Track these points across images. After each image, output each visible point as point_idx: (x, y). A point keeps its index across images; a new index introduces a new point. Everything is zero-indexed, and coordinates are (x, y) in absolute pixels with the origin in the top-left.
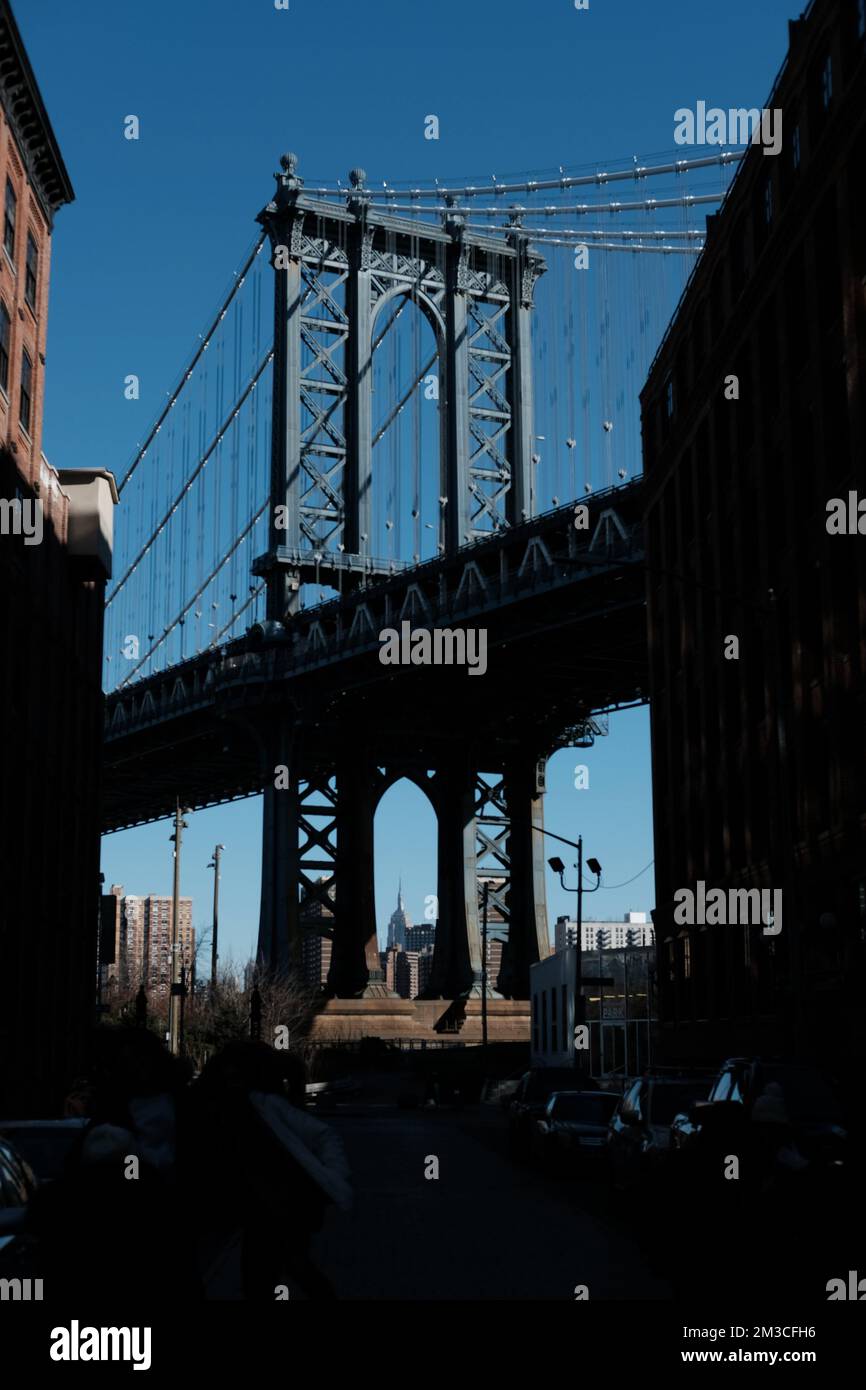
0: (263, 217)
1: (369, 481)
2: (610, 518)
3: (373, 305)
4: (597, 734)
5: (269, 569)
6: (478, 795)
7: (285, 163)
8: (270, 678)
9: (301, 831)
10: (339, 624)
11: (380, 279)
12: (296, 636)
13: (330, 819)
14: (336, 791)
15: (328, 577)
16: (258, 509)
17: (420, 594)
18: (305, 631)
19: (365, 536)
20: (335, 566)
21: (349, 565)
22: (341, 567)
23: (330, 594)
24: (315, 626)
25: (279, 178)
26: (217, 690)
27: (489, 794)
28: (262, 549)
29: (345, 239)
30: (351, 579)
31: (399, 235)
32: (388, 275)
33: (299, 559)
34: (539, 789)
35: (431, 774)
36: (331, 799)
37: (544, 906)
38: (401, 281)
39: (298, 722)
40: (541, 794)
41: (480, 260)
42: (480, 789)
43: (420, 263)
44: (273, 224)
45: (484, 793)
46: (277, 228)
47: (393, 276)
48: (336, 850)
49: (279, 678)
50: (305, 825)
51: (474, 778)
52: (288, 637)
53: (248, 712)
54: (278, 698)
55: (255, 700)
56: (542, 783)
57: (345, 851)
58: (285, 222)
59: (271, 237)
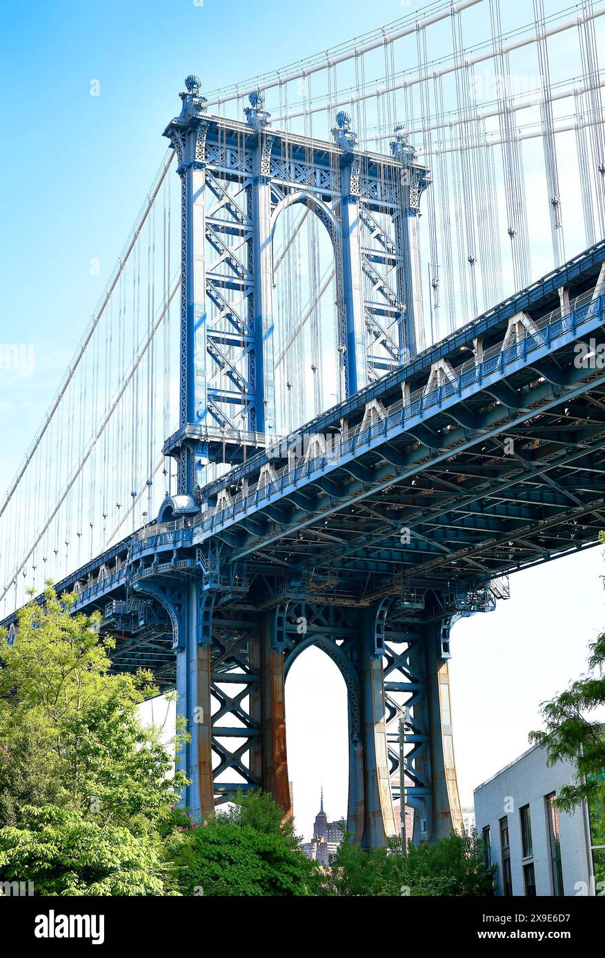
2: (520, 322)
3: (273, 210)
4: (498, 598)
5: (180, 447)
6: (385, 663)
8: (179, 545)
9: (213, 699)
11: (280, 187)
12: (204, 507)
13: (243, 687)
18: (213, 500)
20: (242, 443)
21: (255, 442)
22: (247, 444)
24: (223, 494)
25: (183, 96)
26: (131, 562)
27: (394, 662)
29: (244, 150)
31: (295, 147)
33: (207, 436)
34: (444, 655)
36: (244, 667)
37: (454, 770)
38: (298, 189)
39: (206, 587)
40: (447, 659)
42: (386, 656)
43: (315, 173)
44: (178, 135)
45: (391, 661)
46: (183, 140)
47: (290, 184)
48: (248, 717)
49: (188, 545)
50: (217, 693)
51: (380, 645)
52: (197, 509)
53: (158, 581)
54: (187, 563)
55: (165, 568)
56: (447, 649)
57: (257, 718)
58: (189, 134)
59: (178, 149)
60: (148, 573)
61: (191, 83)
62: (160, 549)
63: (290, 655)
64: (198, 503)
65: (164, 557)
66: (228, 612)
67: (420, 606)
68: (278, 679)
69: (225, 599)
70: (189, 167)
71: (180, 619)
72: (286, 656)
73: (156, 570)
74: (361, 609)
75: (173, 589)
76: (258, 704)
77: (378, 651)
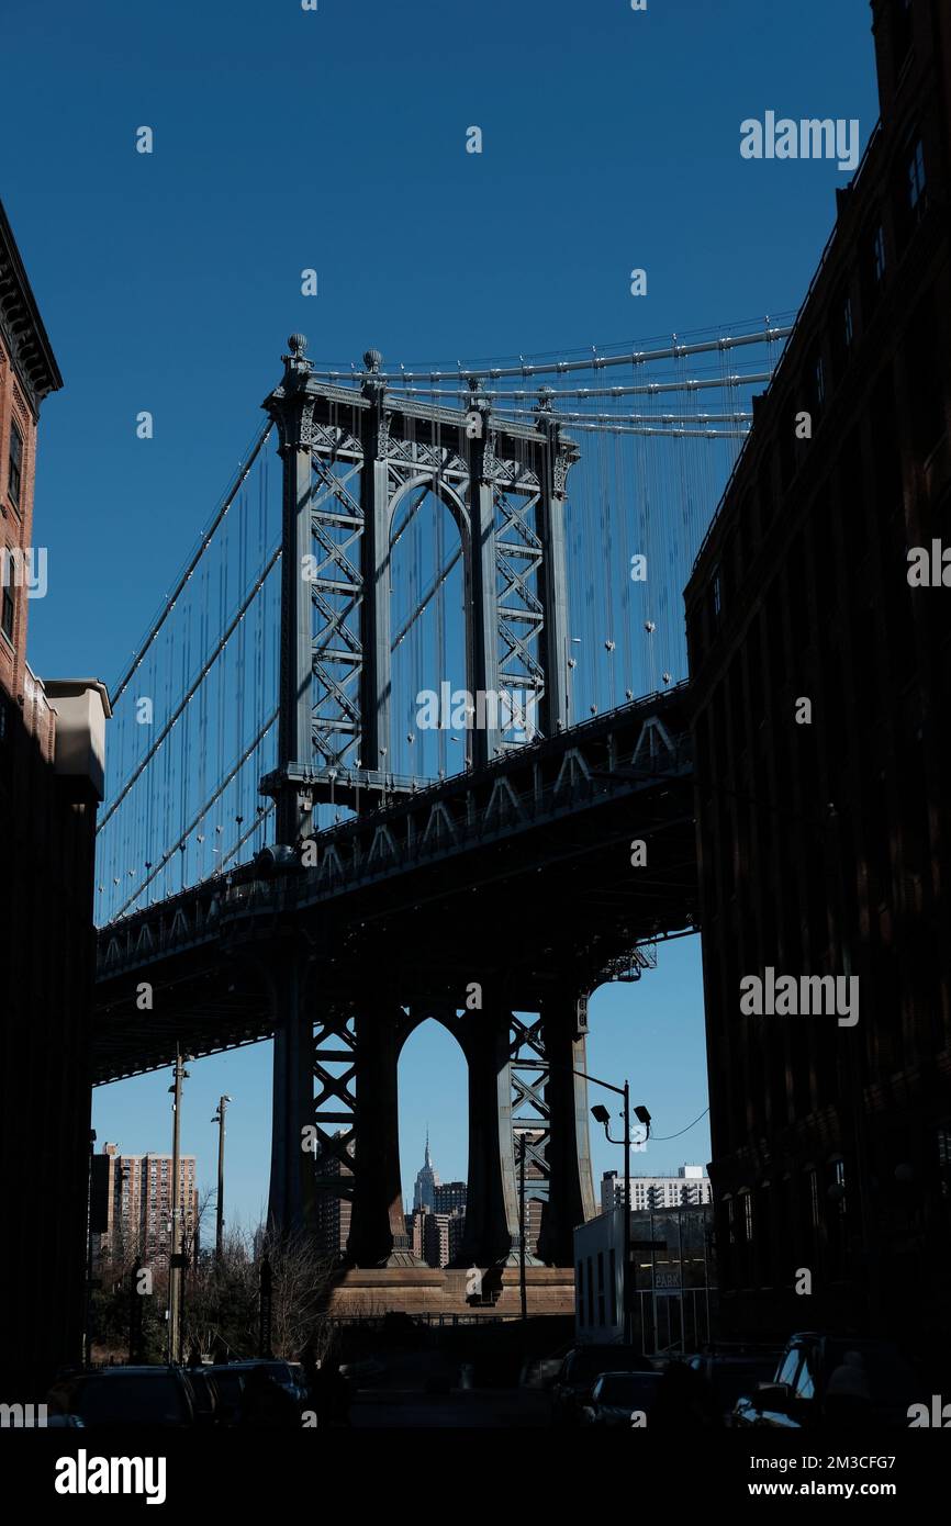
0: (270, 403)
1: (388, 689)
2: (654, 727)
3: (390, 497)
4: (644, 967)
5: (279, 788)
6: (513, 1036)
7: (294, 344)
8: (281, 908)
9: (316, 1081)
10: (356, 847)
11: (399, 469)
13: (349, 1066)
14: (355, 1034)
15: (344, 796)
16: (266, 721)
17: (445, 813)
19: (385, 750)
20: (352, 784)
21: (367, 783)
22: (359, 785)
23: (346, 814)
24: (330, 850)
25: (287, 361)
26: (222, 922)
27: (525, 1036)
28: (271, 766)
29: (360, 426)
30: (369, 798)
31: (418, 421)
32: (407, 464)
33: (311, 776)
34: (581, 1029)
35: (461, 1013)
36: (349, 1042)
37: (589, 1160)
38: (421, 471)
39: (312, 958)
40: (583, 1034)
41: (507, 447)
42: (515, 1029)
43: (441, 451)
44: (280, 411)
45: (520, 1034)
46: (286, 417)
47: (412, 465)
48: (355, 1101)
49: (290, 908)
50: (320, 1073)
51: (508, 1018)
53: (256, 947)
54: (289, 930)
55: (263, 933)
56: (584, 1022)
57: (366, 1101)
59: (279, 425)
60: (244, 938)
61: (296, 344)
63: (405, 1028)
65: (263, 921)
70: (293, 449)
72: (400, 1029)
73: (253, 935)
76: (366, 1085)
77: (503, 1025)
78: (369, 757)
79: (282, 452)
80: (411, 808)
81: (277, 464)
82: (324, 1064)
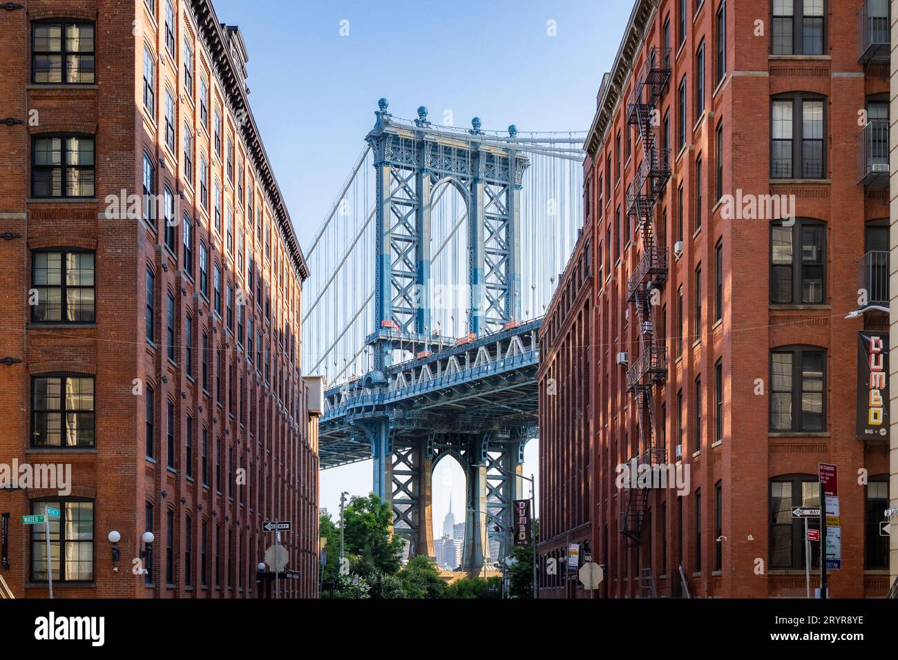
0: (369, 137)
3: (431, 190)
5: (378, 344)
6: (488, 464)
8: (377, 403)
9: (393, 484)
10: (413, 375)
11: (436, 174)
12: (390, 380)
13: (409, 477)
14: (412, 462)
15: (407, 346)
17: (455, 362)
18: (395, 376)
19: (427, 327)
20: (411, 341)
21: (418, 340)
22: (413, 341)
23: (410, 356)
24: (400, 375)
25: (377, 113)
26: (348, 408)
27: (493, 463)
28: (371, 330)
29: (415, 150)
30: (420, 347)
31: (446, 148)
32: (440, 171)
33: (391, 337)
34: (520, 461)
35: (462, 452)
36: (409, 466)
38: (447, 174)
39: (391, 427)
40: (521, 463)
41: (492, 161)
42: (488, 460)
43: (457, 163)
44: (374, 142)
45: (491, 463)
46: (377, 145)
47: (443, 171)
48: (412, 493)
49: (381, 403)
50: (395, 481)
51: (485, 454)
52: (385, 380)
53: (365, 422)
54: (381, 413)
55: (368, 415)
56: (523, 457)
57: (417, 494)
58: (381, 141)
59: (374, 150)
60: (359, 416)
61: (382, 103)
62: (366, 404)
63: (436, 459)
64: (386, 377)
65: (369, 409)
66: (402, 437)
67: (507, 436)
68: (428, 474)
69: (400, 432)
70: (381, 164)
71: (376, 441)
72: (433, 460)
73: (364, 415)
74: (475, 435)
75: (372, 424)
76: (417, 487)
77: (483, 458)
78: (420, 329)
79: (376, 166)
80: (439, 357)
81: (373, 171)
82: (397, 477)
